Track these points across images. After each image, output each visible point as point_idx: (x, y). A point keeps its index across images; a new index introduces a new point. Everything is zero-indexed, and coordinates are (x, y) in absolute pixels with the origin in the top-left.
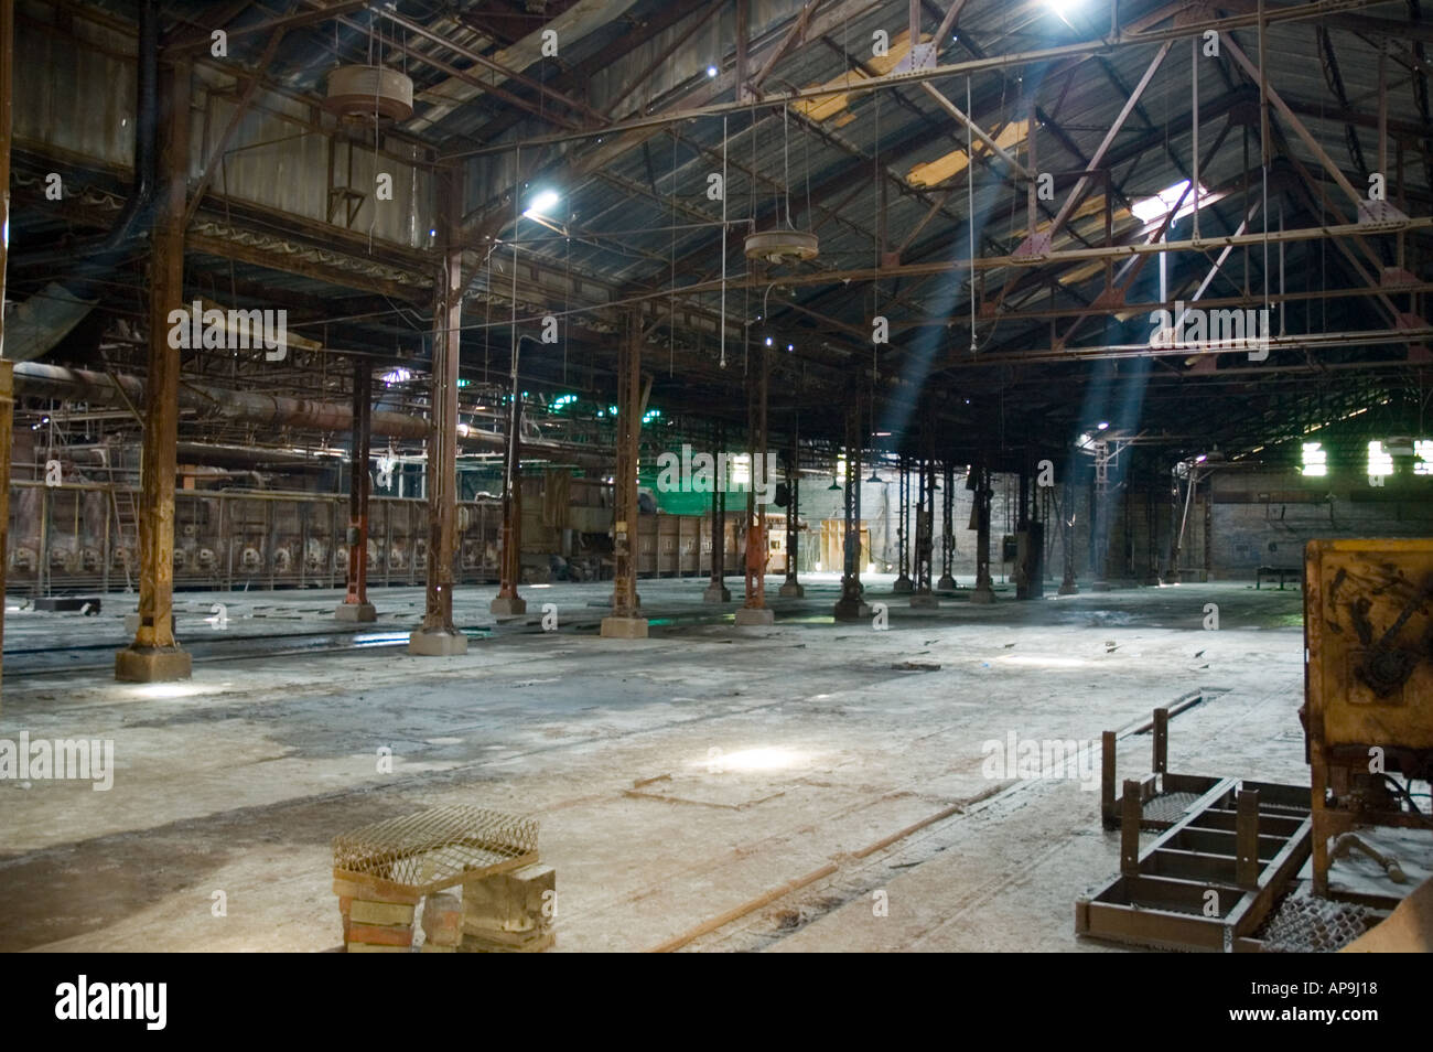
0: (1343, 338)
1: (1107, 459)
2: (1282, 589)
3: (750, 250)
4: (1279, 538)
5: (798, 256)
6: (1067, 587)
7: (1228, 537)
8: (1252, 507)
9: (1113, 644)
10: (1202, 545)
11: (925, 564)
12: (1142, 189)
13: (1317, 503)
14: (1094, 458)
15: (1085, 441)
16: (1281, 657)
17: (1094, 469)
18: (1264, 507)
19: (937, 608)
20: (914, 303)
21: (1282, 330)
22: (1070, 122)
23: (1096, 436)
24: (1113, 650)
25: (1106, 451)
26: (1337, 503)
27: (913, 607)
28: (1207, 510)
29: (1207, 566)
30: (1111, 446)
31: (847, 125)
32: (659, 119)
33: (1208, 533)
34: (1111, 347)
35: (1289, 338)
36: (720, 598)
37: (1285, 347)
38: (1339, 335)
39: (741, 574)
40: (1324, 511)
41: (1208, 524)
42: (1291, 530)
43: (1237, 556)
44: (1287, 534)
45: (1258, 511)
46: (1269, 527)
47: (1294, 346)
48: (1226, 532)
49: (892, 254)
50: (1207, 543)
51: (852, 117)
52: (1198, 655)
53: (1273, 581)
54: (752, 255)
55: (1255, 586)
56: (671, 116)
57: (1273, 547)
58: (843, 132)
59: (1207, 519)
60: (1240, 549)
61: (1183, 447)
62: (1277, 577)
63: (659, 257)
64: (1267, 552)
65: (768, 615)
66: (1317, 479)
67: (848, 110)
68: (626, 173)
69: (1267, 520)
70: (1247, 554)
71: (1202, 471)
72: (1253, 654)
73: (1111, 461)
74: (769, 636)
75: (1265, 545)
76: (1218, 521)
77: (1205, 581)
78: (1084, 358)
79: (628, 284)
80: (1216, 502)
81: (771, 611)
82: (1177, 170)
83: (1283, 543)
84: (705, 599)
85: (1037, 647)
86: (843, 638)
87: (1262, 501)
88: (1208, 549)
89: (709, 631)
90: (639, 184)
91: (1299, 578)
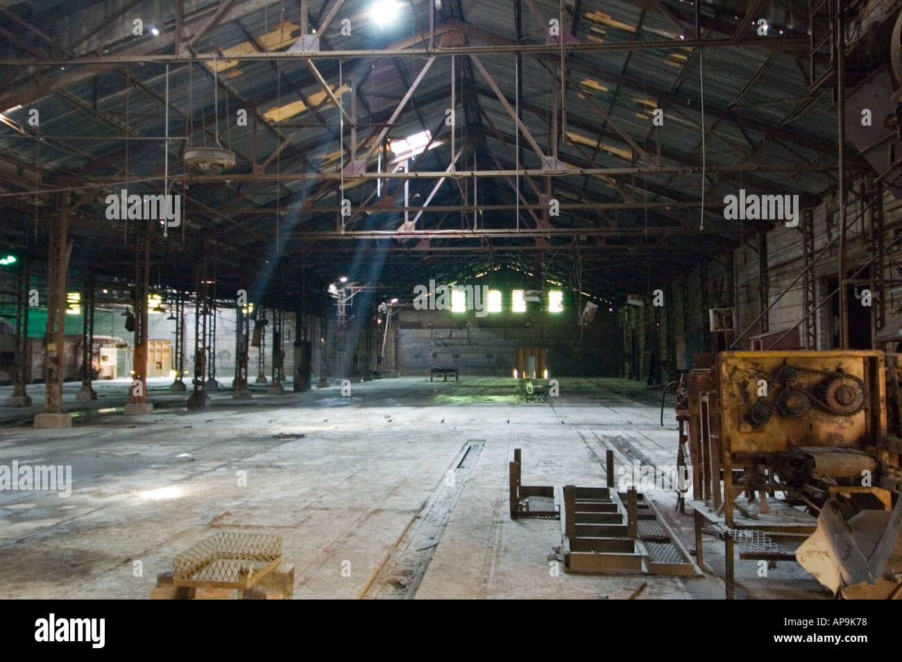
0: (509, 233)
1: (345, 300)
2: (445, 381)
3: (188, 160)
4: (439, 350)
5: (222, 166)
6: (323, 383)
7: (409, 350)
8: (423, 331)
9: (389, 417)
10: (393, 355)
11: (243, 370)
12: (398, 135)
13: (460, 329)
14: (337, 299)
15: (333, 289)
16: (489, 420)
17: (337, 307)
18: (430, 330)
19: (251, 398)
20: (248, 196)
21: (476, 226)
22: (368, 90)
23: (339, 286)
24: (390, 421)
25: (344, 295)
26: (471, 329)
27: (235, 398)
28: (397, 332)
29: (396, 367)
30: (348, 292)
31: (235, 78)
32: (114, 59)
33: (396, 348)
34: (375, 232)
35: (479, 231)
36: (89, 397)
37: (477, 236)
38: (507, 231)
39: (79, 380)
40: (465, 333)
41: (397, 341)
42: (446, 345)
43: (414, 361)
44: (443, 347)
45: (426, 333)
46: (433, 343)
47: (482, 236)
48: (408, 346)
49: (260, 166)
50: (396, 353)
51: (240, 72)
52: (443, 421)
53: (440, 376)
54: (189, 162)
55: (430, 380)
56: (123, 59)
57: (435, 355)
58: (231, 82)
59: (396, 339)
60: (416, 356)
61: (386, 293)
62: (443, 374)
63: (86, 154)
64: (432, 359)
65: (150, 407)
66: (460, 315)
67: (237, 68)
68: (77, 93)
69: (432, 339)
70: (419, 359)
71: (394, 308)
72: (473, 420)
73: (349, 302)
74: (155, 422)
75: (431, 354)
76: (403, 340)
77: (397, 377)
78: (357, 237)
79: (58, 171)
80: (402, 328)
81: (151, 405)
82: (420, 125)
83: (441, 353)
84: (77, 398)
85: (343, 421)
86: (210, 421)
87: (429, 327)
88: (397, 357)
89: (109, 421)
90: (84, 102)
91: (455, 374)
